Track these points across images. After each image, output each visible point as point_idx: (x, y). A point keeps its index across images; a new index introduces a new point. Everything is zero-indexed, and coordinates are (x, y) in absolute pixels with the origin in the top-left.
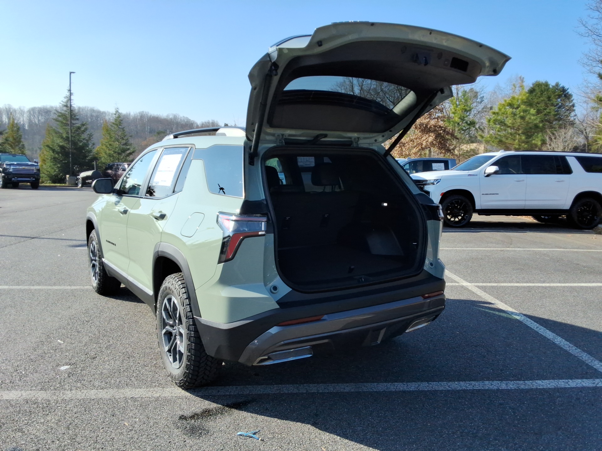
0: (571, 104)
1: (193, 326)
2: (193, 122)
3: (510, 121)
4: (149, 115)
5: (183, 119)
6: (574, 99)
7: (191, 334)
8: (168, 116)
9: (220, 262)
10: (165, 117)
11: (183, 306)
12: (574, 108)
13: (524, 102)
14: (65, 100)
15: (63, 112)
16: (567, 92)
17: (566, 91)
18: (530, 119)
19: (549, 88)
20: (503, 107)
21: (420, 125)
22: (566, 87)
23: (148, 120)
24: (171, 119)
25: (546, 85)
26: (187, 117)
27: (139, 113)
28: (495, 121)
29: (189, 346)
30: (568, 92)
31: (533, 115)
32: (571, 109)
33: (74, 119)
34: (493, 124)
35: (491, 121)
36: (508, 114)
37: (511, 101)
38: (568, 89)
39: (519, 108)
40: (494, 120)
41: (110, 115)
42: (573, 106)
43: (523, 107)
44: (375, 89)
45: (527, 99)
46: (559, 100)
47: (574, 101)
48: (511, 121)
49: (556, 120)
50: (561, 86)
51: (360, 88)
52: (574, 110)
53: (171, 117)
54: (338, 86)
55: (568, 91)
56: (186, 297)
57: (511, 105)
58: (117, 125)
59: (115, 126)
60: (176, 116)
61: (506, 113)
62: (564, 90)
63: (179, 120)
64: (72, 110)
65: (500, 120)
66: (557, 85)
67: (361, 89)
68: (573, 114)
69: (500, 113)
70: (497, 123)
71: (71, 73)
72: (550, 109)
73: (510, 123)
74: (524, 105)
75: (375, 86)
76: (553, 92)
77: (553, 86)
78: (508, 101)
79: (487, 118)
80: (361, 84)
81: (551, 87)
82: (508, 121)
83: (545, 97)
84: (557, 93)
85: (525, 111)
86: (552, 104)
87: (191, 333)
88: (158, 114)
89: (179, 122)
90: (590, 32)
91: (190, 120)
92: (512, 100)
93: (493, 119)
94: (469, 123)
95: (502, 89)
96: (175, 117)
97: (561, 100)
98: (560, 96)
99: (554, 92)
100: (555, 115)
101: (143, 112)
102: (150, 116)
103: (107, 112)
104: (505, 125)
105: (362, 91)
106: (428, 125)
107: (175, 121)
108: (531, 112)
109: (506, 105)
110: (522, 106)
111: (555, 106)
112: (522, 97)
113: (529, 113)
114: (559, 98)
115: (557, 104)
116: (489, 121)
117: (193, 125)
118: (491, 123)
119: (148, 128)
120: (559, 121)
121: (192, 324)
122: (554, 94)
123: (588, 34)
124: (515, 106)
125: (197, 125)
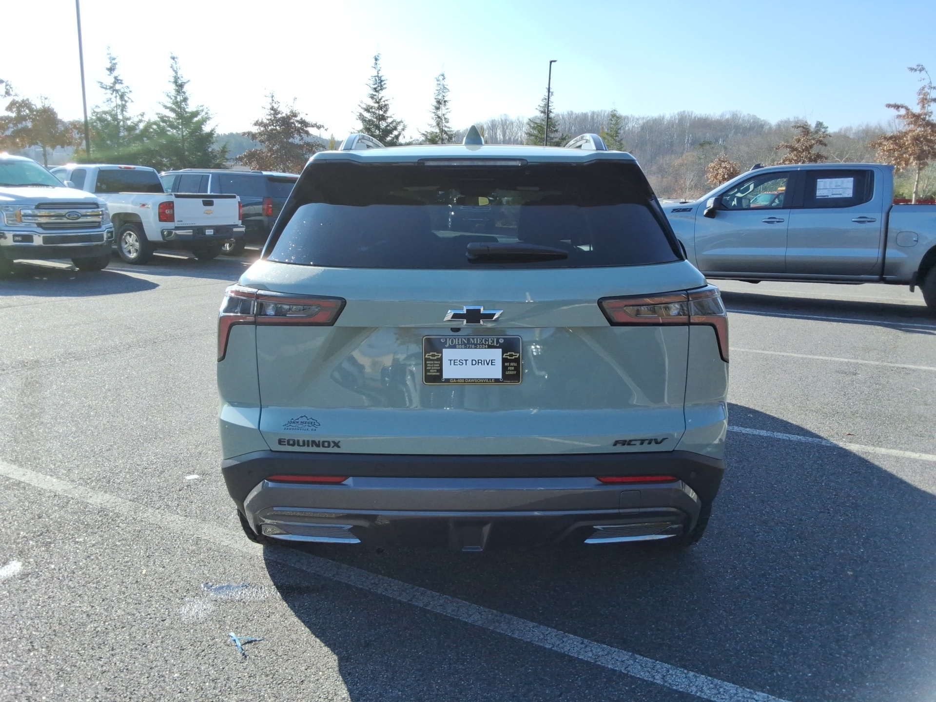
2: (763, 123)
4: (693, 116)
5: (746, 119)
8: (722, 116)
10: (718, 118)
14: (542, 104)
15: (538, 121)
23: (691, 125)
24: (727, 120)
26: (754, 116)
27: (678, 114)
33: (552, 132)
41: (635, 120)
53: (728, 116)
58: (612, 136)
59: (610, 139)
60: (736, 115)
63: (741, 121)
64: (551, 118)
71: (551, 62)
88: (708, 114)
91: (759, 119)
96: (735, 116)
101: (684, 112)
102: (695, 117)
103: (630, 116)
107: (733, 123)
117: (763, 128)
119: (688, 138)
125: (770, 128)
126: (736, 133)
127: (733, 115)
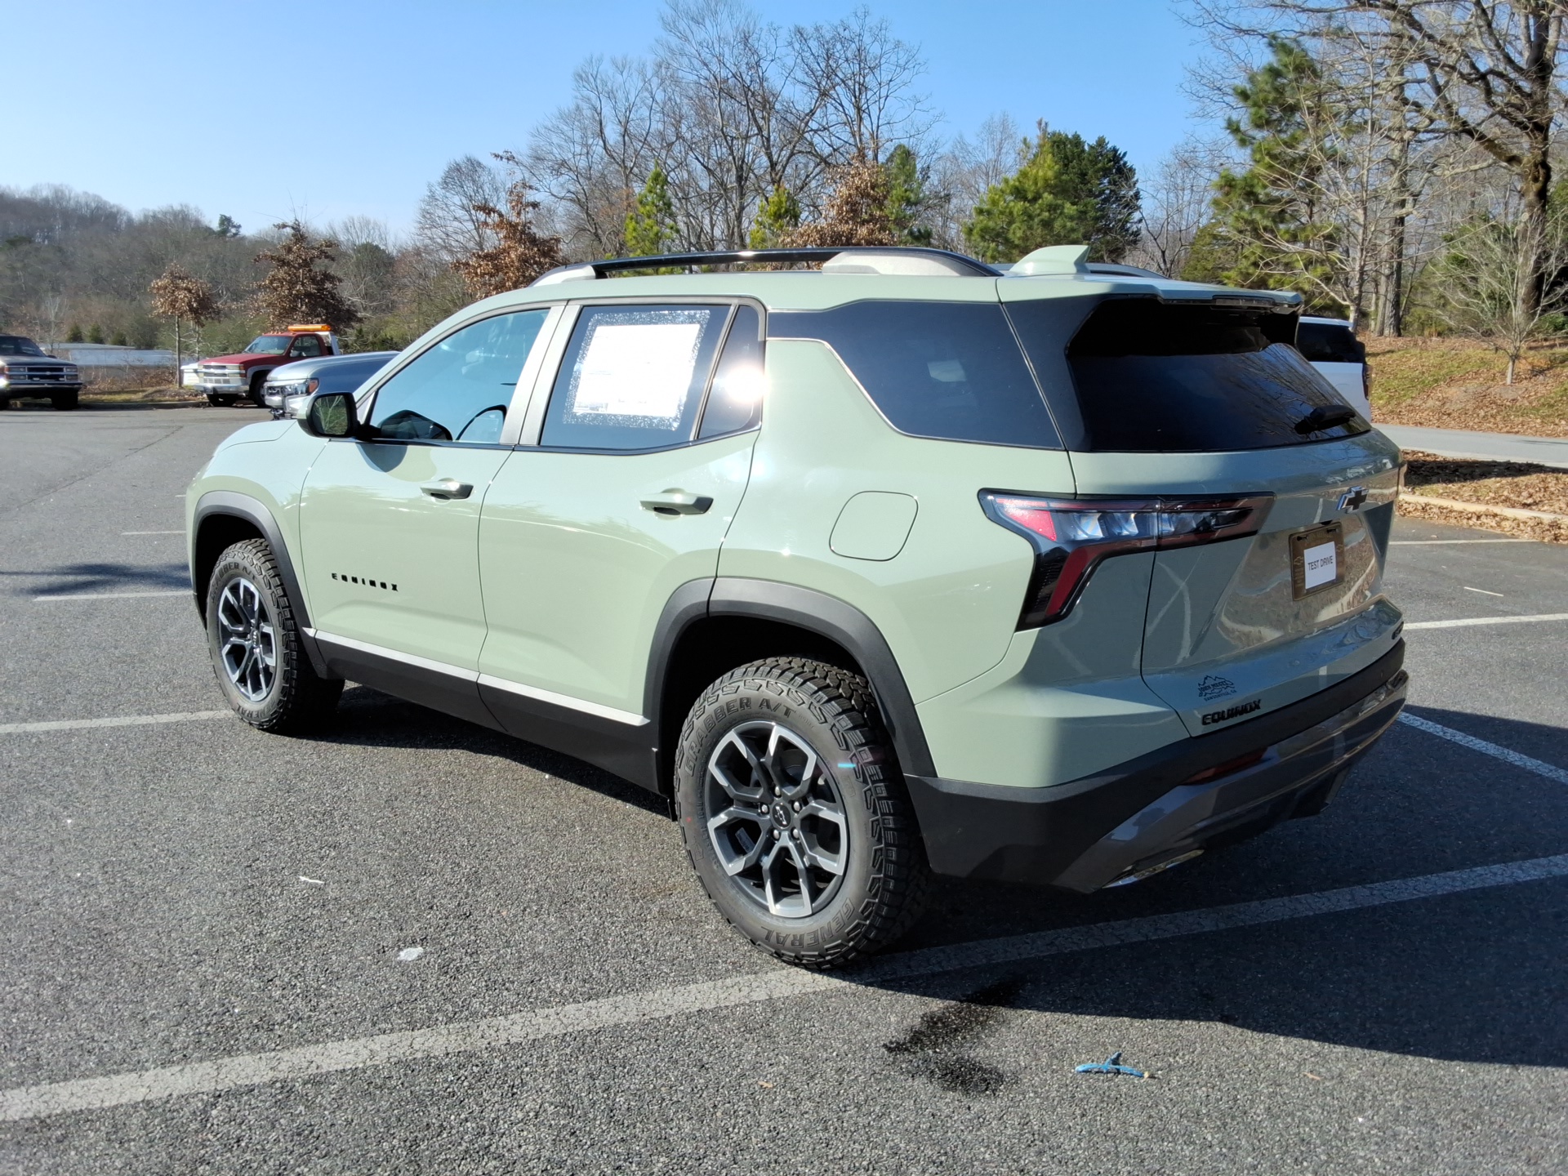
0: (1131, 193)
1: (890, 802)
2: (115, 210)
3: (1019, 234)
5: (83, 200)
6: (1137, 181)
7: (884, 824)
8: (34, 190)
9: (1022, 625)
10: (28, 195)
11: (848, 748)
12: (1139, 203)
13: (1048, 186)
16: (1122, 162)
17: (1121, 159)
18: (1064, 227)
19: (1083, 151)
20: (1000, 196)
21: (831, 237)
22: (1121, 151)
24: (46, 200)
25: (1077, 142)
26: (95, 196)
28: (985, 231)
29: (878, 853)
30: (1125, 163)
31: (1071, 218)
32: (1132, 204)
34: (979, 240)
35: (975, 231)
36: (1015, 213)
37: (1020, 182)
38: (1125, 154)
39: (1040, 201)
40: (981, 230)
42: (1137, 196)
43: (1048, 197)
44: (662, 135)
45: (1056, 178)
46: (1106, 181)
47: (1137, 185)
48: (1021, 231)
49: (1098, 231)
50: (1109, 146)
51: (621, 129)
52: (1139, 208)
53: (46, 193)
54: (562, 118)
55: (1125, 159)
56: (851, 725)
57: (1019, 193)
60: (62, 192)
61: (1008, 210)
62: (1116, 157)
63: (72, 202)
65: (993, 229)
66: (1101, 142)
67: (625, 130)
68: (1136, 216)
69: (996, 211)
70: (987, 237)
72: (1085, 205)
73: (1019, 239)
74: (1050, 193)
75: (660, 127)
76: (1091, 161)
77: (1091, 147)
78: (1011, 183)
79: (965, 224)
80: (623, 120)
81: (1086, 148)
82: (1014, 233)
83: (1075, 174)
84: (1100, 165)
85: (1052, 208)
86: (1090, 191)
87: (884, 820)
89: (74, 210)
90: (1206, 16)
91: (105, 202)
92: (1021, 179)
93: (979, 226)
94: (917, 234)
95: (970, 149)
96: (59, 195)
97: (1109, 183)
98: (1106, 172)
99: (1094, 162)
100: (1097, 219)
104: (1007, 241)
105: (626, 138)
106: (851, 238)
107: (58, 206)
108: (1066, 211)
109: (1008, 191)
110: (1046, 195)
111: (1096, 197)
112: (1045, 174)
113: (1061, 213)
114: (1105, 176)
115: (1102, 192)
116: (970, 231)
117: (115, 220)
118: (975, 237)
120: (1105, 234)
121: (884, 794)
122: (1094, 166)
123: (1201, 20)
124: (1030, 196)
125: (130, 221)
126: (66, 226)
127: (56, 192)
